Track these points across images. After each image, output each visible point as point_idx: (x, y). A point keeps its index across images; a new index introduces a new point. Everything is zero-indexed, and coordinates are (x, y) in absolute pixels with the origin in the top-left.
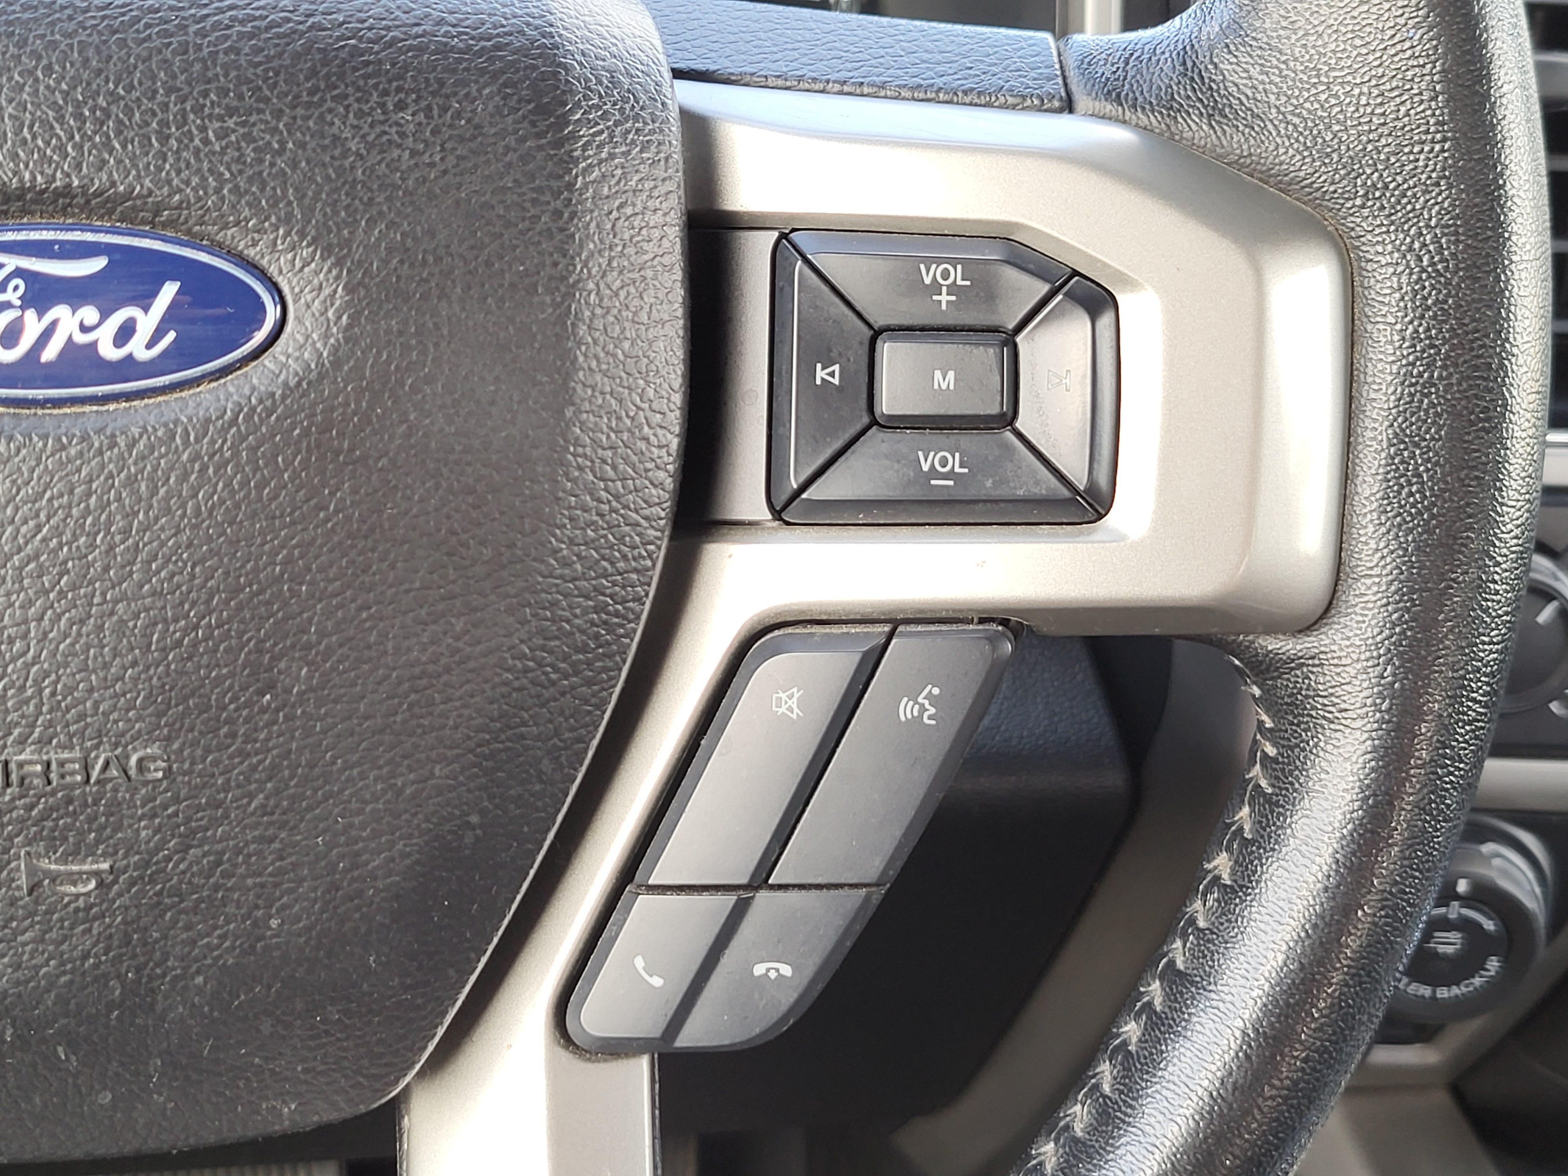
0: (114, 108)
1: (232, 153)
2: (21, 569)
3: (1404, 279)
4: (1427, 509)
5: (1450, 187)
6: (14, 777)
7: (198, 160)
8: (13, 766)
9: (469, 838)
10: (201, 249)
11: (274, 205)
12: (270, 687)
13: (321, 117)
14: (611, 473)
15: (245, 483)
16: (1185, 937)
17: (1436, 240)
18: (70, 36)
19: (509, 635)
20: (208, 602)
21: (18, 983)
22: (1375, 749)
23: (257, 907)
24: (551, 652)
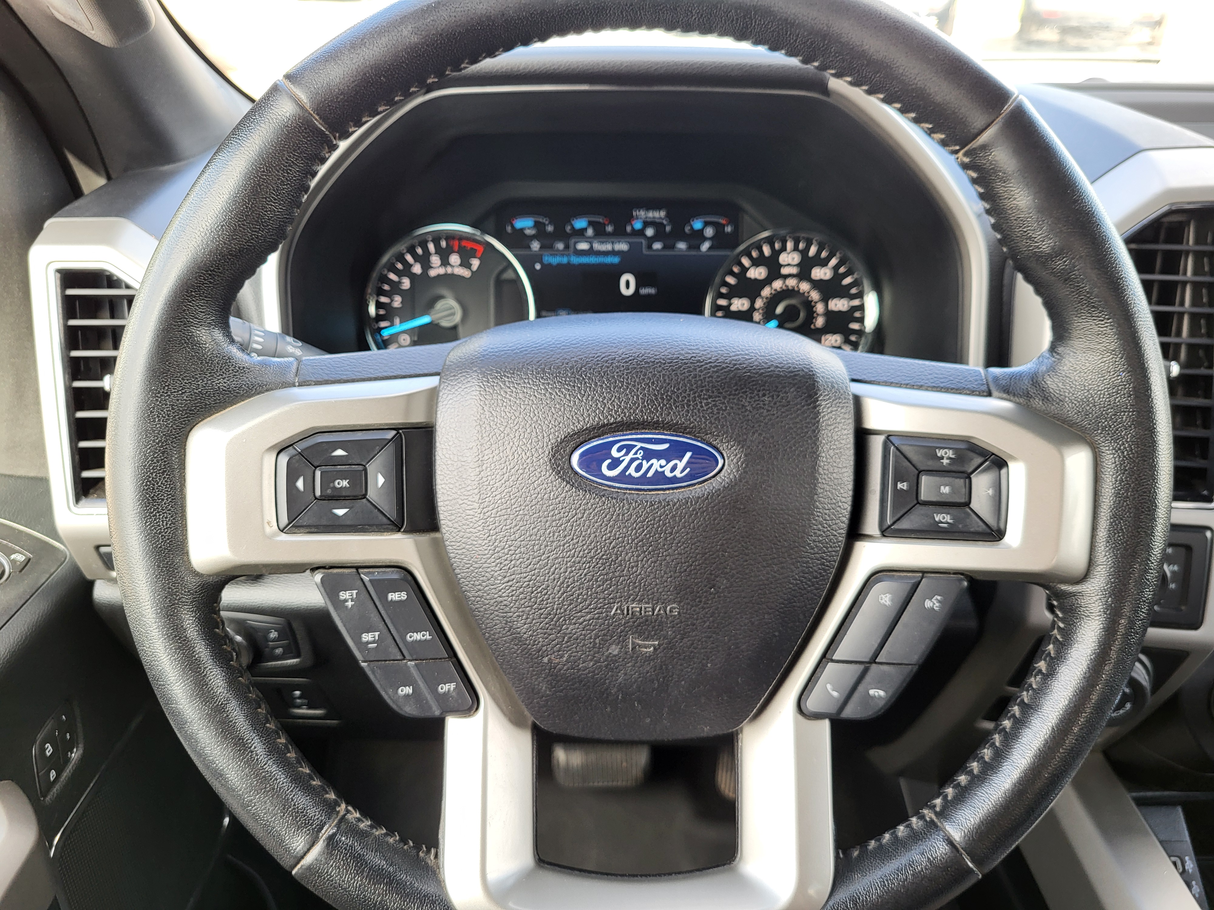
0: (673, 396)
1: (710, 411)
2: (637, 544)
3: (1117, 459)
4: (1126, 542)
5: (1135, 428)
6: (630, 612)
7: (699, 412)
8: (630, 608)
9: (774, 640)
10: (698, 441)
11: (723, 427)
12: (713, 586)
13: (738, 399)
14: (828, 518)
15: (709, 519)
16: (1028, 691)
17: (1130, 446)
18: (659, 372)
19: (793, 572)
20: (696, 557)
21: (625, 680)
22: (1104, 628)
23: (704, 659)
24: (805, 578)
